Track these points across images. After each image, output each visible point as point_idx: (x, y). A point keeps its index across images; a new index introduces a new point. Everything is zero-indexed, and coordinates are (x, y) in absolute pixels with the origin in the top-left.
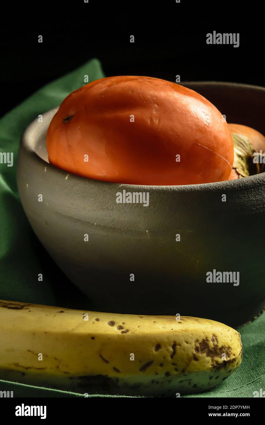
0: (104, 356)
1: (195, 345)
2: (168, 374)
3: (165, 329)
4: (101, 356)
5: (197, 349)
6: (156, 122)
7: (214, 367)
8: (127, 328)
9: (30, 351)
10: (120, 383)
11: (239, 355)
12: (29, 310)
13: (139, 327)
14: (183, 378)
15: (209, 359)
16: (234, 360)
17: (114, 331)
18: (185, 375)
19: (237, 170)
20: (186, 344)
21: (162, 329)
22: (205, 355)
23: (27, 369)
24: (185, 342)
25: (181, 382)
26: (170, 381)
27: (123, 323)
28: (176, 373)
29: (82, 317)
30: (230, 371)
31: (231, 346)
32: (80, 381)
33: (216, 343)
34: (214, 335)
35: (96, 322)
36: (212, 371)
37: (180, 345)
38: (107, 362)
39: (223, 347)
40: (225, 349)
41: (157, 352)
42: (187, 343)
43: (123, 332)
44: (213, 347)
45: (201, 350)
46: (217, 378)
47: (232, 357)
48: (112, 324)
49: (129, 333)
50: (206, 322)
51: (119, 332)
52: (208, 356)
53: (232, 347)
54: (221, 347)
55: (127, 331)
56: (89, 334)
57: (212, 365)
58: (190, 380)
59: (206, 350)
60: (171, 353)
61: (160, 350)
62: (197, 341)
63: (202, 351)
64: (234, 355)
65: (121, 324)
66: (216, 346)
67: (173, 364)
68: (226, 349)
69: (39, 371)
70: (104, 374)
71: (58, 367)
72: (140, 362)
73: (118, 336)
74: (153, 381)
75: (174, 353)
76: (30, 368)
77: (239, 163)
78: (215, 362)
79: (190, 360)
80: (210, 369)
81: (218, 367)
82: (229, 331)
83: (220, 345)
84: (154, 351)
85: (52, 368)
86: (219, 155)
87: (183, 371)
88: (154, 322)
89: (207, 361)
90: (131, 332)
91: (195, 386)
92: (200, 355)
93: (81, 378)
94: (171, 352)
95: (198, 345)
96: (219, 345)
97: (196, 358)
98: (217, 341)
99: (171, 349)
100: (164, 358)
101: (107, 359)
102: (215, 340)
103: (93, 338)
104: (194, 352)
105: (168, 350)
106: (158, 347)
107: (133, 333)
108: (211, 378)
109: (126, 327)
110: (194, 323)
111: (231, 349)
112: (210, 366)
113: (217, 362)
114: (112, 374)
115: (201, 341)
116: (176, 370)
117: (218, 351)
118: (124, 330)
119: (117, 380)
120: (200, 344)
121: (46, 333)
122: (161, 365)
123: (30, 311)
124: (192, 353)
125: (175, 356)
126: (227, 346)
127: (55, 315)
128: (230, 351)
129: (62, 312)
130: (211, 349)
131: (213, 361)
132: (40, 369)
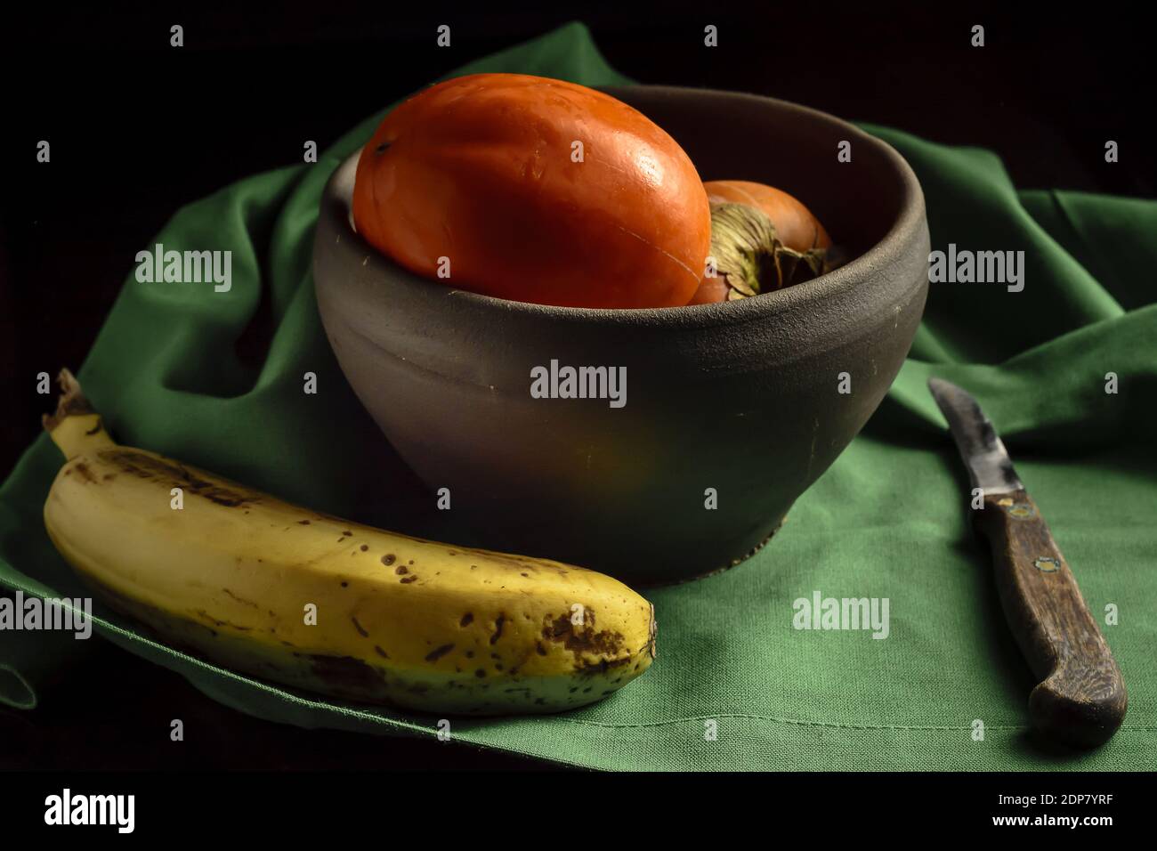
0: (361, 623)
1: (544, 624)
2: (481, 673)
3: (489, 585)
4: (355, 621)
5: (546, 632)
6: (537, 175)
7: (578, 669)
8: (414, 574)
9: (227, 591)
10: (388, 678)
11: (640, 651)
12: (247, 510)
13: (438, 574)
14: (511, 685)
15: (570, 654)
16: (628, 660)
17: (389, 575)
18: (517, 681)
19: (729, 277)
20: (525, 619)
21: (482, 583)
22: (562, 645)
23: (218, 624)
24: (524, 614)
25: (509, 691)
26: (485, 687)
27: (411, 563)
28: (497, 673)
29: (338, 539)
30: (618, 680)
31: (621, 632)
32: (313, 663)
33: (589, 624)
34: (588, 608)
35: (360, 552)
36: (574, 677)
37: (512, 620)
38: (364, 634)
39: (603, 633)
40: (608, 637)
41: (463, 629)
42: (528, 617)
43: (404, 581)
44: (582, 631)
45: (556, 636)
46: (587, 690)
47: (623, 654)
48: (389, 560)
49: (415, 584)
50: (580, 578)
51: (397, 579)
52: (568, 647)
53: (626, 634)
54: (600, 632)
55: (414, 579)
56: (339, 576)
57: (575, 666)
58: (528, 689)
59: (567, 636)
60: (493, 634)
61: (472, 625)
62: (550, 616)
63: (558, 637)
64: (628, 651)
65: (406, 563)
66: (588, 632)
67: (494, 656)
68: (611, 638)
69: (239, 632)
70: (357, 656)
71: (273, 631)
72: (429, 643)
73: (394, 587)
74: (452, 684)
75: (499, 634)
76: (223, 623)
77: (737, 264)
78: (581, 662)
79: (528, 652)
80: (571, 673)
81: (588, 671)
82: (624, 601)
83: (598, 629)
84: (458, 625)
85: (262, 631)
86: (665, 252)
87: (513, 671)
88: (473, 567)
89: (566, 658)
90: (421, 582)
91: (540, 701)
92: (552, 644)
93: (315, 657)
94: (491, 631)
95: (550, 624)
96: (594, 628)
97: (542, 650)
98: (593, 621)
99: (493, 626)
100: (477, 641)
101: (366, 629)
102: (589, 619)
103: (345, 584)
104: (540, 636)
105: (487, 628)
106: (468, 618)
107: (422, 584)
108: (573, 690)
109: (414, 570)
110: (552, 579)
111: (624, 639)
112: (570, 667)
113: (586, 662)
114: (372, 660)
115: (557, 617)
116: (499, 667)
117: (592, 640)
118: (407, 576)
119: (383, 671)
120: (554, 622)
121: (260, 561)
122: (470, 654)
123: (247, 513)
124: (536, 640)
125: (499, 642)
126: (614, 632)
127: (288, 529)
128: (620, 643)
129: (305, 523)
130: (576, 634)
131: (577, 657)
132: (241, 629)
